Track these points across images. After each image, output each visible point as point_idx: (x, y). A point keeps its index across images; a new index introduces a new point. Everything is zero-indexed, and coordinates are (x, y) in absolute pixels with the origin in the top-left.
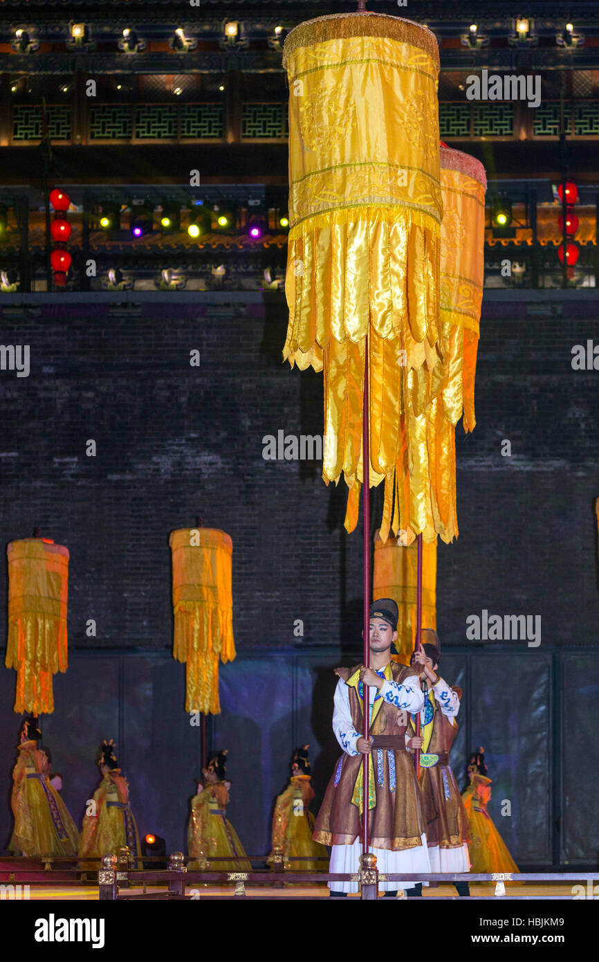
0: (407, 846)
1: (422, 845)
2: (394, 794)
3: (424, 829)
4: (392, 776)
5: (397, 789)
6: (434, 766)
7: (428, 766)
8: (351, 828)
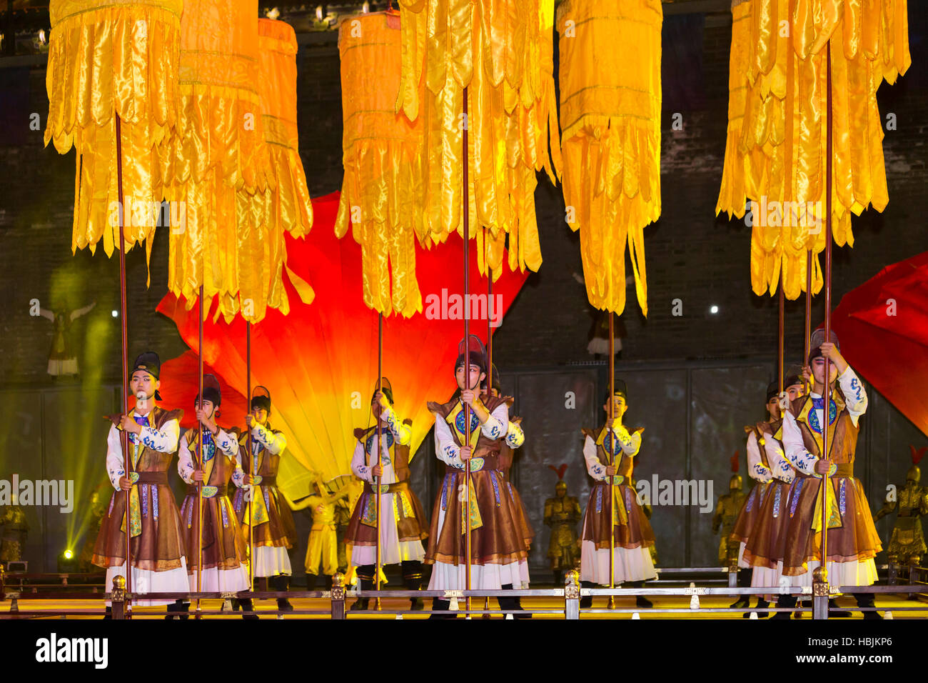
0: (167, 568)
1: (181, 566)
2: (157, 523)
3: (183, 553)
4: (155, 506)
5: (158, 518)
6: (214, 496)
7: (208, 496)
8: (119, 553)
